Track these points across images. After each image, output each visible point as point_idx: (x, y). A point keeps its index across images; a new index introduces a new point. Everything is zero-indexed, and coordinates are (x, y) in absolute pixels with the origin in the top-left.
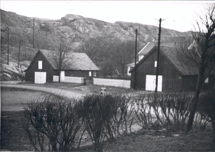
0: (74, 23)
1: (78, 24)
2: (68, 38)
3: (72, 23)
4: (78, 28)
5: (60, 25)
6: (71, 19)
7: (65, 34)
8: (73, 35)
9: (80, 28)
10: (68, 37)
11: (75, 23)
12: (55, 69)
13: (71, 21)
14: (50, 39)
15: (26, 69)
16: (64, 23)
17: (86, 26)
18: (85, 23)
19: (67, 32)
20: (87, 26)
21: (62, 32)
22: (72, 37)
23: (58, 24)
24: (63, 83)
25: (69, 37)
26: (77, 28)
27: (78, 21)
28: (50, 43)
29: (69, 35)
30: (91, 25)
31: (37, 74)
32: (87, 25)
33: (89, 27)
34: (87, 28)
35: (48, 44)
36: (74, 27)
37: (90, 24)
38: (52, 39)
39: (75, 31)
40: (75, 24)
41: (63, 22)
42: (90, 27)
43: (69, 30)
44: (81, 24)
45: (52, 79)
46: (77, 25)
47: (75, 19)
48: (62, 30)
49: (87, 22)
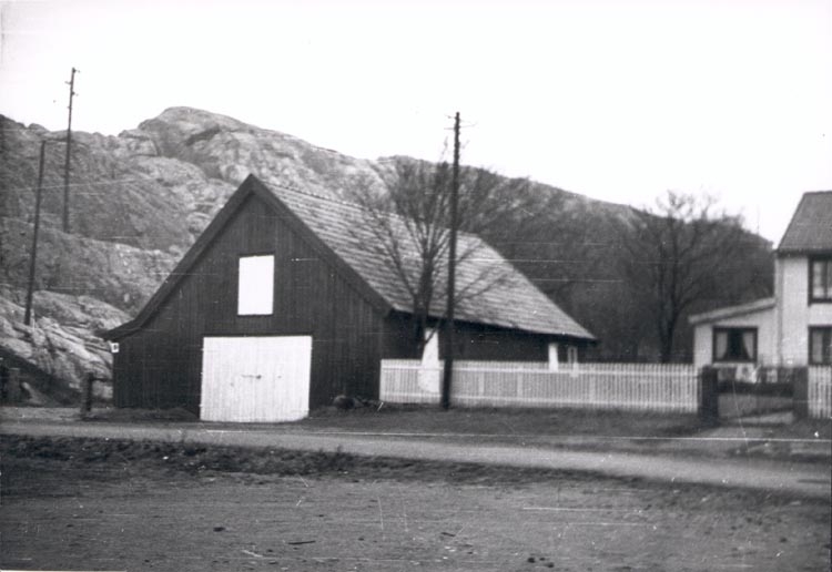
0: (212, 146)
1: (230, 152)
2: (192, 211)
3: (197, 146)
4: (231, 169)
5: (139, 151)
6: (190, 127)
7: (175, 190)
8: (213, 197)
9: (238, 167)
10: (192, 206)
11: (216, 146)
12: (398, 307)
13: (192, 140)
14: (139, 196)
15: (114, 320)
16: (160, 144)
17: (268, 163)
18: (261, 150)
19: (182, 183)
20: (271, 165)
21: (160, 180)
22: (210, 207)
23: (129, 148)
24: (485, 410)
25: (200, 208)
26: (223, 168)
27: (229, 138)
28: (141, 216)
29: (197, 197)
30: (286, 161)
31: (219, 353)
32: (269, 158)
33: (279, 169)
34: (270, 172)
35: (134, 218)
36: (213, 164)
37: (282, 155)
38: (148, 195)
39: (219, 181)
40: (217, 153)
41: (155, 142)
42: (284, 167)
43: (190, 177)
44: (241, 152)
45: (368, 383)
46: (227, 157)
47: (212, 126)
48: (156, 174)
49: (268, 147)
